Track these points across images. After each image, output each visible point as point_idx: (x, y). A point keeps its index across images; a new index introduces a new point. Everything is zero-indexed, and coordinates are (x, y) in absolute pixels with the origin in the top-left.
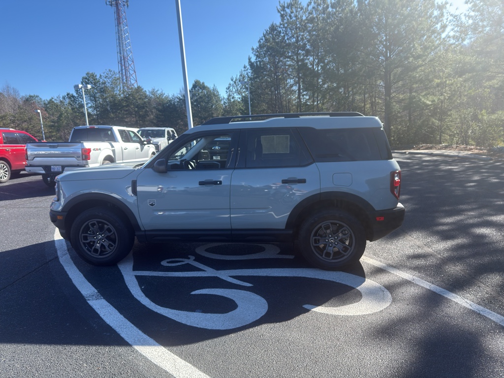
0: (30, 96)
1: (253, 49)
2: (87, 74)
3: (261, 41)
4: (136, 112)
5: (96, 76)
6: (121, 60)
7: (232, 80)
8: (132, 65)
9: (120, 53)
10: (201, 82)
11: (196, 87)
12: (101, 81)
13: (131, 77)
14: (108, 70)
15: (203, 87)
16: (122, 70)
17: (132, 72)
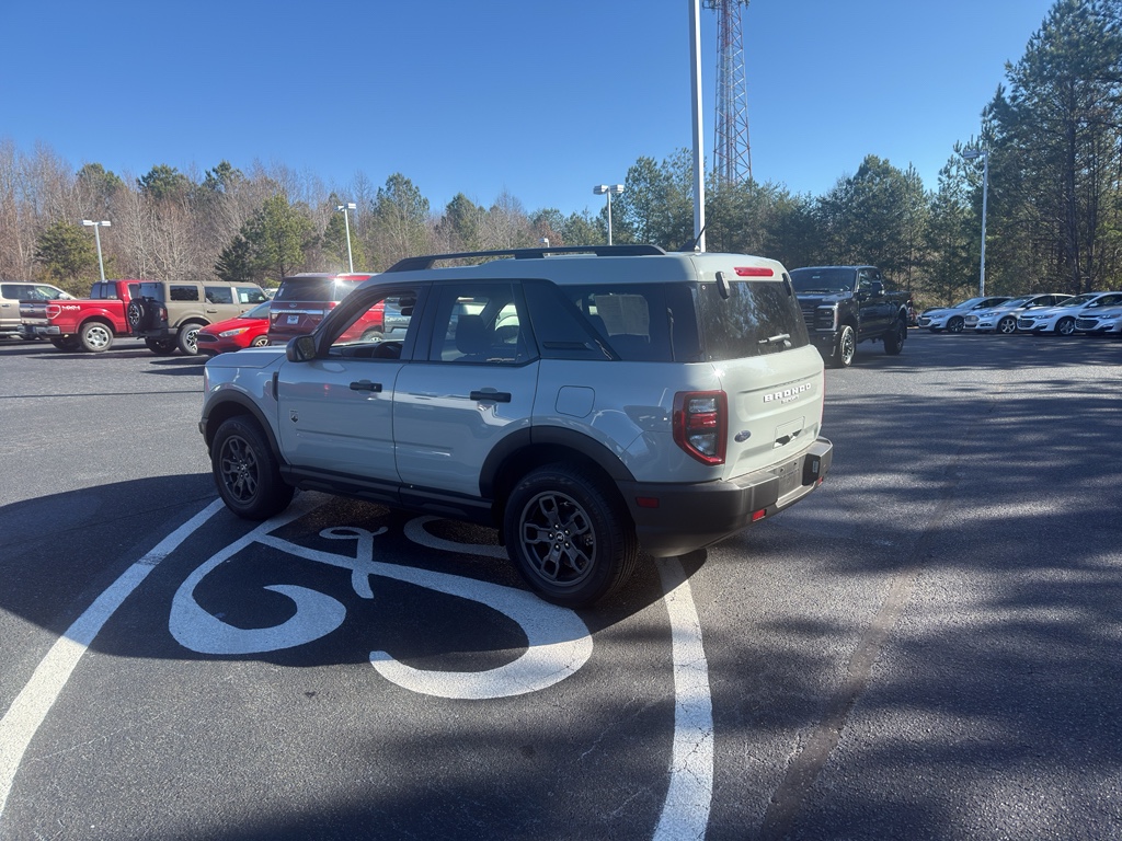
0: (546, 212)
1: (1009, 66)
2: (639, 161)
3: (1035, 41)
4: (724, 236)
5: (655, 164)
6: (721, 124)
7: (957, 151)
8: (744, 134)
9: (722, 110)
10: (882, 159)
11: (867, 173)
12: (664, 173)
13: (739, 160)
14: (679, 150)
15: (885, 171)
16: (721, 146)
17: (741, 149)
